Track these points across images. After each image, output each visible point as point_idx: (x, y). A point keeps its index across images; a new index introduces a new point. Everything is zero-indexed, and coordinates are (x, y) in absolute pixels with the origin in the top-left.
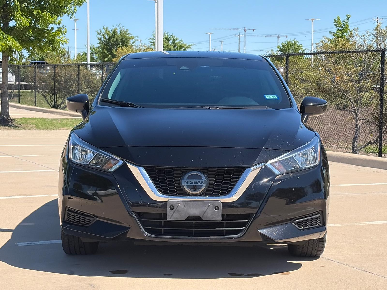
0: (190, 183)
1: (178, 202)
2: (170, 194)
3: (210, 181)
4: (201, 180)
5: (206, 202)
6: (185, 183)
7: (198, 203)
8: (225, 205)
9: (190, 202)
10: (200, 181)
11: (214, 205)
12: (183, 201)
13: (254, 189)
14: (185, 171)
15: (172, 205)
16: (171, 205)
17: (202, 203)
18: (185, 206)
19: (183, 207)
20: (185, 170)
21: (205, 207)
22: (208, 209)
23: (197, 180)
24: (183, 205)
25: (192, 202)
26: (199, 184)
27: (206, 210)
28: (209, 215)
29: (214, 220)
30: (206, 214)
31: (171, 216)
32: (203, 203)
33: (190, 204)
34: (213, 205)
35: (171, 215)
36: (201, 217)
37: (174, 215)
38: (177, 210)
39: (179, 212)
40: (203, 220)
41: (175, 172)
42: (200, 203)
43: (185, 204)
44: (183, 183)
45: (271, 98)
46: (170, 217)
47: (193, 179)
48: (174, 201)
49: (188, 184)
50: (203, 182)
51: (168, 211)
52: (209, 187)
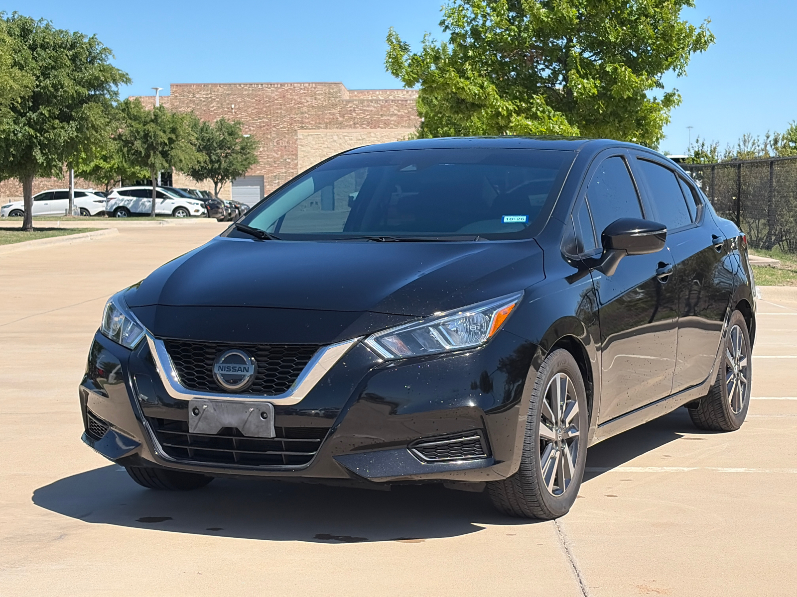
0: (226, 369)
1: (205, 402)
2: (199, 388)
3: (259, 367)
4: (244, 366)
5: (247, 404)
6: (219, 370)
7: (235, 405)
8: (280, 410)
9: (223, 404)
10: (242, 366)
11: (260, 410)
12: (211, 401)
13: (330, 385)
14: (220, 350)
15: (196, 407)
16: (194, 407)
17: (241, 405)
18: (215, 410)
19: (212, 411)
20: (221, 348)
21: (246, 412)
22: (250, 416)
23: (238, 366)
24: (213, 408)
25: (226, 404)
26: (240, 373)
27: (248, 419)
28: (253, 428)
29: (260, 436)
30: (247, 425)
31: (196, 426)
32: (243, 405)
33: (223, 406)
34: (258, 410)
35: (194, 424)
36: (240, 430)
37: (199, 424)
38: (203, 416)
39: (207, 420)
40: (245, 435)
41: (207, 350)
42: (238, 405)
43: (216, 406)
44: (216, 370)
45: (514, 221)
46: (193, 427)
47: (231, 363)
48: (199, 401)
49: (223, 372)
50: (247, 368)
51: (190, 417)
52: (257, 378)
